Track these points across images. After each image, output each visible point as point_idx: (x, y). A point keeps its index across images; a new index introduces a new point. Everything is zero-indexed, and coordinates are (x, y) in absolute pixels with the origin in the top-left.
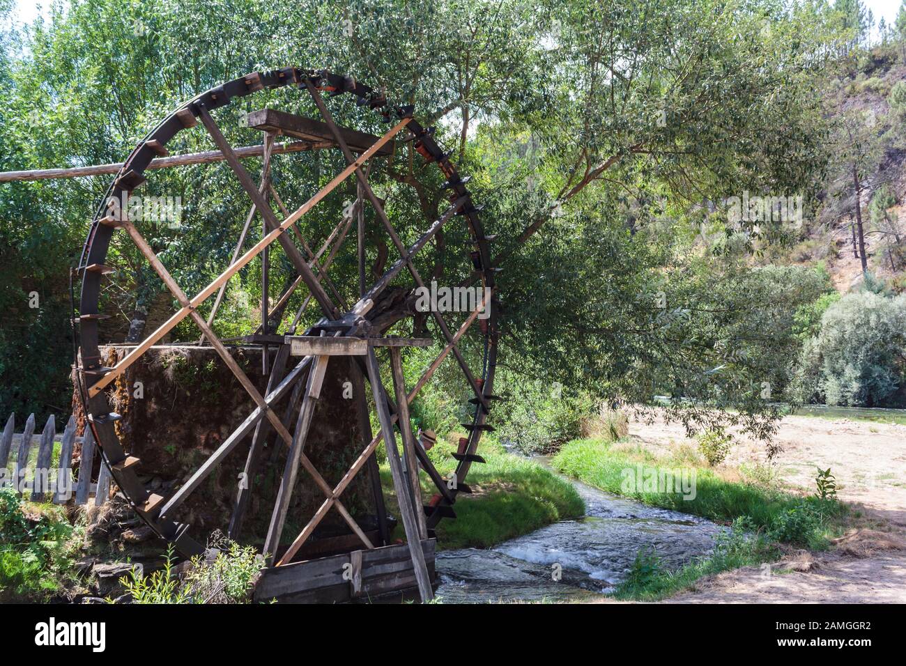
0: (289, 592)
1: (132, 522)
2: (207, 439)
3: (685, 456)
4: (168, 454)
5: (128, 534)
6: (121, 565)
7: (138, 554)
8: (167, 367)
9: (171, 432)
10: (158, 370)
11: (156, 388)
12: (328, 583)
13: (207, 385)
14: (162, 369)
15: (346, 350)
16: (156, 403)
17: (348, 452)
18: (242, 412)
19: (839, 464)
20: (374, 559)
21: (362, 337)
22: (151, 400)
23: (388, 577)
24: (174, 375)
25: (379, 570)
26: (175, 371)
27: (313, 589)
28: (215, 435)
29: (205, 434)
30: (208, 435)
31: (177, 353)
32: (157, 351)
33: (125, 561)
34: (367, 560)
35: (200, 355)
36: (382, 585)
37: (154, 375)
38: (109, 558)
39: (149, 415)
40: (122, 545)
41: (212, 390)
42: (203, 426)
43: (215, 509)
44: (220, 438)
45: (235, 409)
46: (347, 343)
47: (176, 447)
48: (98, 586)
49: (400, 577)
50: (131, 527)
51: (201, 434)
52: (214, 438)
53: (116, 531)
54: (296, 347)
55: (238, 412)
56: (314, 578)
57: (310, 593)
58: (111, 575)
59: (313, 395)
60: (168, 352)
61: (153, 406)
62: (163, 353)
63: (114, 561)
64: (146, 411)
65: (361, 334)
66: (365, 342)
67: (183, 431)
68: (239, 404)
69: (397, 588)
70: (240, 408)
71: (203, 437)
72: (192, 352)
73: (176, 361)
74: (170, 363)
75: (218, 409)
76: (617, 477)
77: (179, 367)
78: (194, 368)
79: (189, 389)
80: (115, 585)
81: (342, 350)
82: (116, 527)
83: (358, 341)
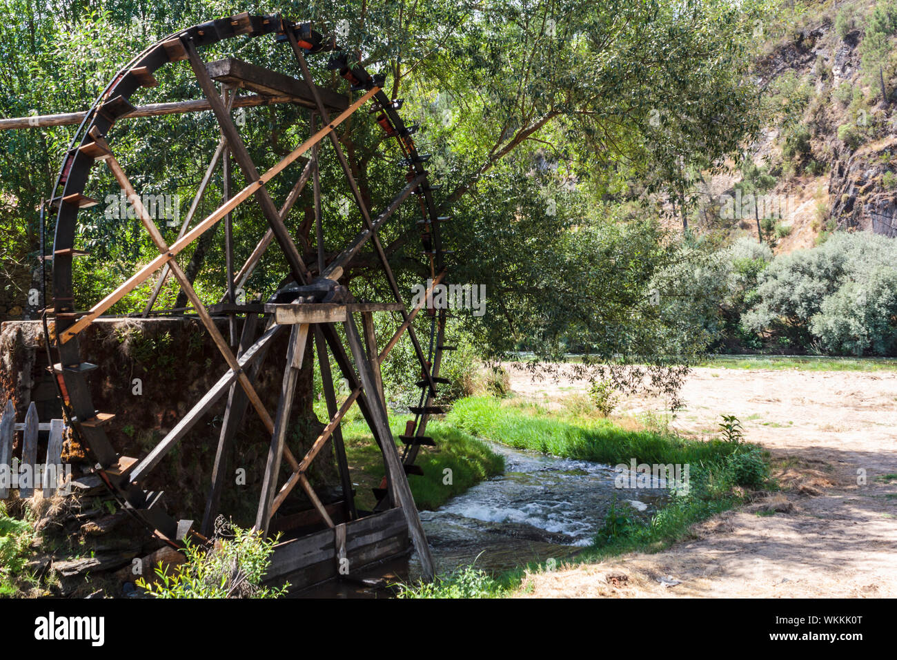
0: (281, 573)
1: (92, 512)
2: (165, 418)
3: (579, 408)
4: (126, 435)
5: (89, 526)
6: (85, 560)
7: (102, 547)
8: (123, 342)
9: (128, 412)
10: (113, 346)
11: (112, 365)
12: (317, 560)
13: (164, 360)
14: (118, 343)
15: (327, 317)
16: (111, 382)
17: (302, 423)
18: (198, 387)
19: (706, 408)
20: (356, 531)
21: (340, 303)
22: (105, 379)
23: (369, 548)
24: (130, 350)
25: (360, 542)
26: (130, 345)
27: (303, 568)
28: (172, 413)
29: (163, 412)
30: (166, 413)
31: (132, 326)
32: (110, 324)
33: (89, 556)
34: (349, 533)
35: (154, 328)
36: (363, 557)
37: (108, 351)
38: (69, 554)
39: (104, 395)
40: (82, 538)
41: (169, 364)
42: (160, 403)
43: (178, 492)
44: (178, 415)
45: (191, 384)
46: (327, 310)
47: (135, 429)
48: (60, 586)
49: (379, 547)
50: (92, 518)
51: (158, 413)
52: (172, 416)
53: (74, 524)
54: (280, 315)
55: (194, 388)
56: (303, 556)
57: (300, 572)
58: (76, 572)
59: (296, 366)
60: (122, 325)
61: (109, 385)
62: (117, 326)
63: (74, 557)
64: (101, 390)
65: (338, 299)
66: (344, 308)
67: (140, 411)
68: (195, 378)
69: (377, 559)
70: (196, 382)
71: (160, 416)
72: (146, 324)
73: (132, 335)
74: (126, 337)
75: (174, 385)
76: (521, 431)
77: (134, 341)
78: (150, 342)
79: (145, 364)
80: (80, 583)
81: (324, 317)
82: (74, 520)
83: (338, 307)
